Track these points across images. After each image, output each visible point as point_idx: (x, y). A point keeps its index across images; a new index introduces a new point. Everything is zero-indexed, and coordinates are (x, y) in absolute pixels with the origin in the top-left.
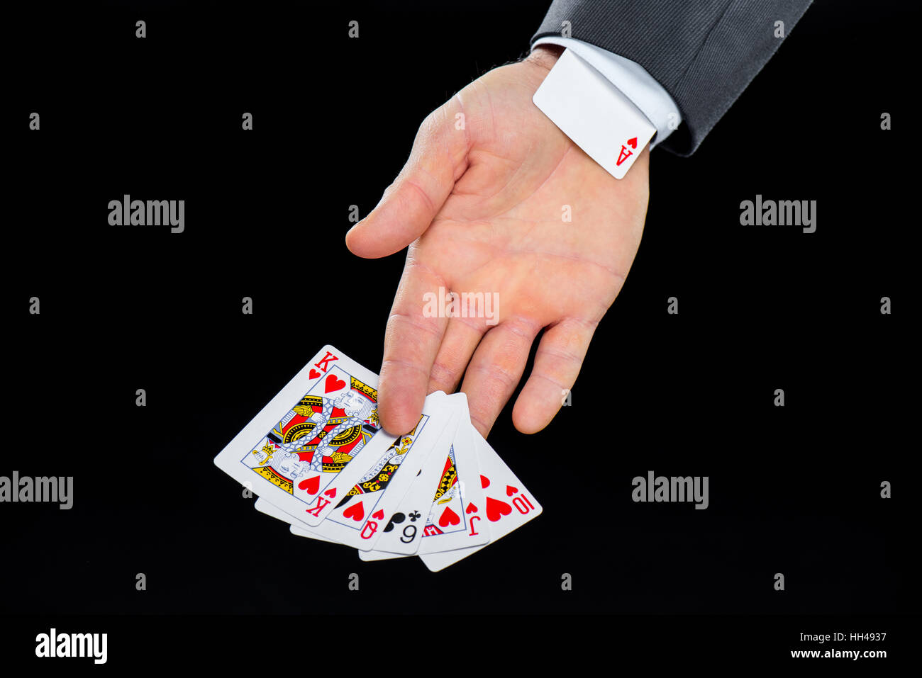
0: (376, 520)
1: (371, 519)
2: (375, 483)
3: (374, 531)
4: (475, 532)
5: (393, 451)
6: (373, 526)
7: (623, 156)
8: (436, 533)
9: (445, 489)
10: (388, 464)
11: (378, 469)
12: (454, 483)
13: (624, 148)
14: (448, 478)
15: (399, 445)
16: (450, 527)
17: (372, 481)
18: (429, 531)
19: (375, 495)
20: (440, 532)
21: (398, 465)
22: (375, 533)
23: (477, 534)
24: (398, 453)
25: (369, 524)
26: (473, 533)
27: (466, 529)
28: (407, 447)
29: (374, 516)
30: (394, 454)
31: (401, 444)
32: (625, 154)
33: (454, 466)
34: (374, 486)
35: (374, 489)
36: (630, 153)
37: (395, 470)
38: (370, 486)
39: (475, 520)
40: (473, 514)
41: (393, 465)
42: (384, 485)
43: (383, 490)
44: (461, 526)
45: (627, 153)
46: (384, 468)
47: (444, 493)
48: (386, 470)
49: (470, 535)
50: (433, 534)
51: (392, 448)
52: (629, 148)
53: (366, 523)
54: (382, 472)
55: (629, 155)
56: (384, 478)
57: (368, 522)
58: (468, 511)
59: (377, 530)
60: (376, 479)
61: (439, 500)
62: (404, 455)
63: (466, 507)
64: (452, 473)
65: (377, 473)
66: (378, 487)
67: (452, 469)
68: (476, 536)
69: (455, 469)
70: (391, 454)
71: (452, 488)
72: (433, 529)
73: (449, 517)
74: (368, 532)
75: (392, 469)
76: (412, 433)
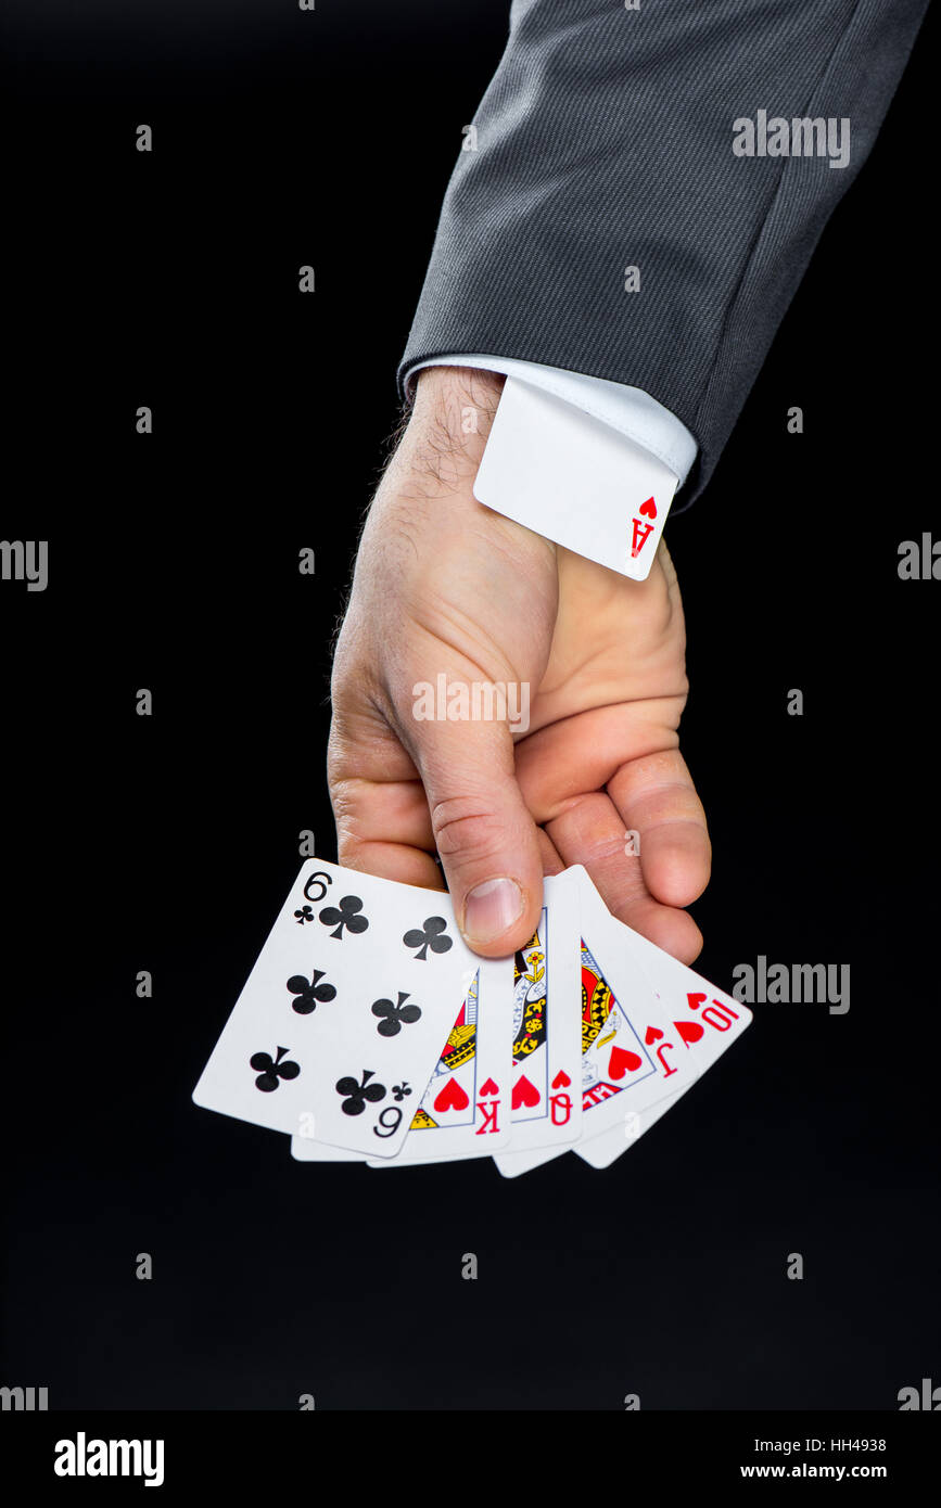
0: (562, 1090)
1: (553, 1093)
2: (526, 1039)
3: (568, 1106)
4: (672, 1069)
5: (522, 982)
6: (563, 1100)
7: (640, 538)
8: (610, 1092)
9: (600, 1020)
10: (527, 1003)
11: (518, 1018)
12: (611, 1007)
13: (637, 523)
14: (599, 1001)
15: (526, 970)
16: (630, 1075)
17: (519, 1039)
18: (598, 1094)
19: (537, 1056)
20: (617, 1090)
21: (545, 997)
22: (572, 1110)
23: (675, 1070)
24: (533, 981)
25: (555, 1100)
26: (670, 1072)
27: (655, 1070)
28: (540, 966)
29: (556, 1085)
30: (528, 985)
31: (529, 967)
32: (641, 534)
33: (603, 980)
34: (527, 1044)
35: (530, 1048)
36: (650, 528)
37: (544, 1008)
38: (522, 1048)
39: (665, 1051)
40: (658, 1043)
41: (536, 1002)
42: (541, 1036)
43: (544, 1044)
44: (645, 1067)
45: (644, 530)
46: (525, 1012)
47: (601, 1026)
48: (529, 1013)
49: (666, 1076)
50: (607, 1096)
51: (517, 980)
52: (645, 519)
53: (550, 1102)
54: (526, 1020)
55: (648, 532)
56: (535, 1026)
57: (551, 1098)
58: (649, 1040)
59: (571, 1102)
60: (523, 1034)
61: (596, 1041)
62: (543, 980)
63: (643, 1035)
64: (602, 992)
65: (520, 1024)
66: (533, 1043)
67: (600, 986)
68: (675, 1074)
69: (605, 985)
70: (524, 988)
71: (611, 1016)
72: (604, 1089)
73: (623, 1062)
74: (561, 1113)
75: (538, 1007)
76: (536, 943)
